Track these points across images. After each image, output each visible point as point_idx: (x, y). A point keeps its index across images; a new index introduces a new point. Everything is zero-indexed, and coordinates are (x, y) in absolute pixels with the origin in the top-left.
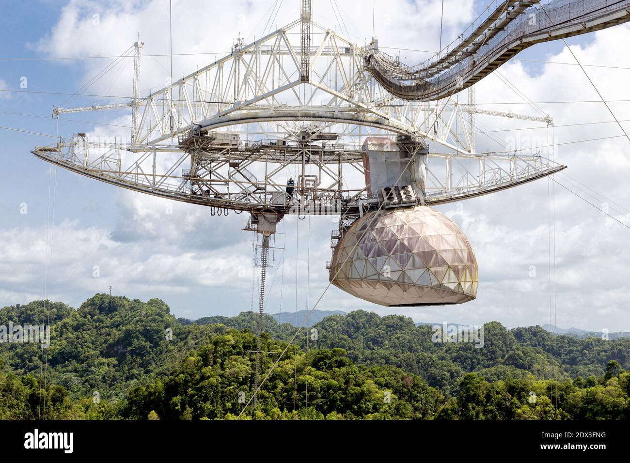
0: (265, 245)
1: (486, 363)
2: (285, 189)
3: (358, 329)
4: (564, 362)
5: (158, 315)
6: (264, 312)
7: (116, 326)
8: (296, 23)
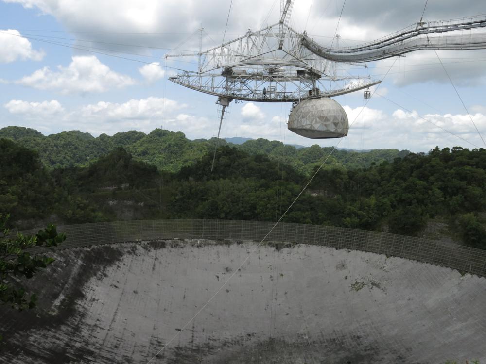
0: (223, 111)
1: (312, 161)
2: (262, 92)
3: (261, 146)
4: (343, 161)
5: (181, 138)
6: (219, 138)
7: (164, 142)
8: (277, 24)
